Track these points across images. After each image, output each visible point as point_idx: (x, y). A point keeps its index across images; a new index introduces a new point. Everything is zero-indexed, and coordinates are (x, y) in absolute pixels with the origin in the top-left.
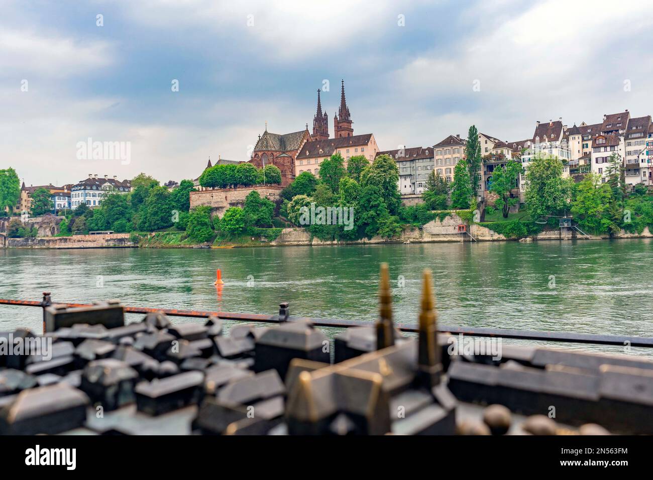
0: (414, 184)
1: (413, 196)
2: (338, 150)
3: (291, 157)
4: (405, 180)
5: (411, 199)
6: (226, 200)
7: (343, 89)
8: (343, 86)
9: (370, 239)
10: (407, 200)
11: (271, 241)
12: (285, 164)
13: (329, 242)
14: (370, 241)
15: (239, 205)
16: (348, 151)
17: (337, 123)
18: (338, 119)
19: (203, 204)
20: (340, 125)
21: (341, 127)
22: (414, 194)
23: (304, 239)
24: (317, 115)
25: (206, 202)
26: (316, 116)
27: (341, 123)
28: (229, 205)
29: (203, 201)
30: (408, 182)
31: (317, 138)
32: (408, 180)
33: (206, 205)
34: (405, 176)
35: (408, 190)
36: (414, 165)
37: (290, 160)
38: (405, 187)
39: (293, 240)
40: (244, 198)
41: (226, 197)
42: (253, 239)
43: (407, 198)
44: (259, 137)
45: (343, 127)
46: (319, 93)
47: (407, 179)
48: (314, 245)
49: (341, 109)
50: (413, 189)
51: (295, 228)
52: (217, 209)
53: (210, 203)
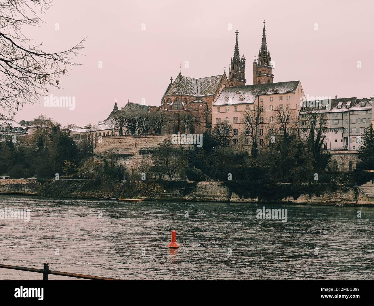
0: (346, 138)
1: (346, 152)
2: (260, 97)
3: (206, 103)
4: (336, 133)
5: (343, 156)
6: (136, 146)
7: (264, 31)
8: (264, 28)
9: (295, 198)
10: (339, 156)
11: (184, 195)
12: (200, 111)
13: (249, 200)
14: (296, 201)
15: (150, 153)
16: (271, 100)
17: (256, 67)
18: (258, 64)
19: (110, 151)
20: (260, 70)
21: (260, 72)
22: (347, 150)
23: (221, 194)
24: (234, 58)
25: (113, 148)
26: (232, 60)
27: (261, 68)
28: (138, 153)
29: (110, 148)
30: (339, 136)
31: (233, 83)
32: (340, 133)
33: (112, 152)
34: (336, 130)
35: (340, 145)
36: (347, 117)
37: (205, 106)
38: (336, 141)
39: (209, 194)
40: (157, 146)
41: (136, 144)
42: (165, 191)
43: (339, 154)
44: (171, 80)
45: (262, 72)
46: (237, 35)
47: (338, 133)
48: (232, 202)
49: (261, 53)
50: (345, 144)
51: (211, 182)
52: (126, 156)
53: (118, 149)
